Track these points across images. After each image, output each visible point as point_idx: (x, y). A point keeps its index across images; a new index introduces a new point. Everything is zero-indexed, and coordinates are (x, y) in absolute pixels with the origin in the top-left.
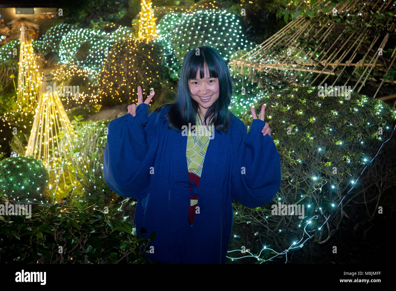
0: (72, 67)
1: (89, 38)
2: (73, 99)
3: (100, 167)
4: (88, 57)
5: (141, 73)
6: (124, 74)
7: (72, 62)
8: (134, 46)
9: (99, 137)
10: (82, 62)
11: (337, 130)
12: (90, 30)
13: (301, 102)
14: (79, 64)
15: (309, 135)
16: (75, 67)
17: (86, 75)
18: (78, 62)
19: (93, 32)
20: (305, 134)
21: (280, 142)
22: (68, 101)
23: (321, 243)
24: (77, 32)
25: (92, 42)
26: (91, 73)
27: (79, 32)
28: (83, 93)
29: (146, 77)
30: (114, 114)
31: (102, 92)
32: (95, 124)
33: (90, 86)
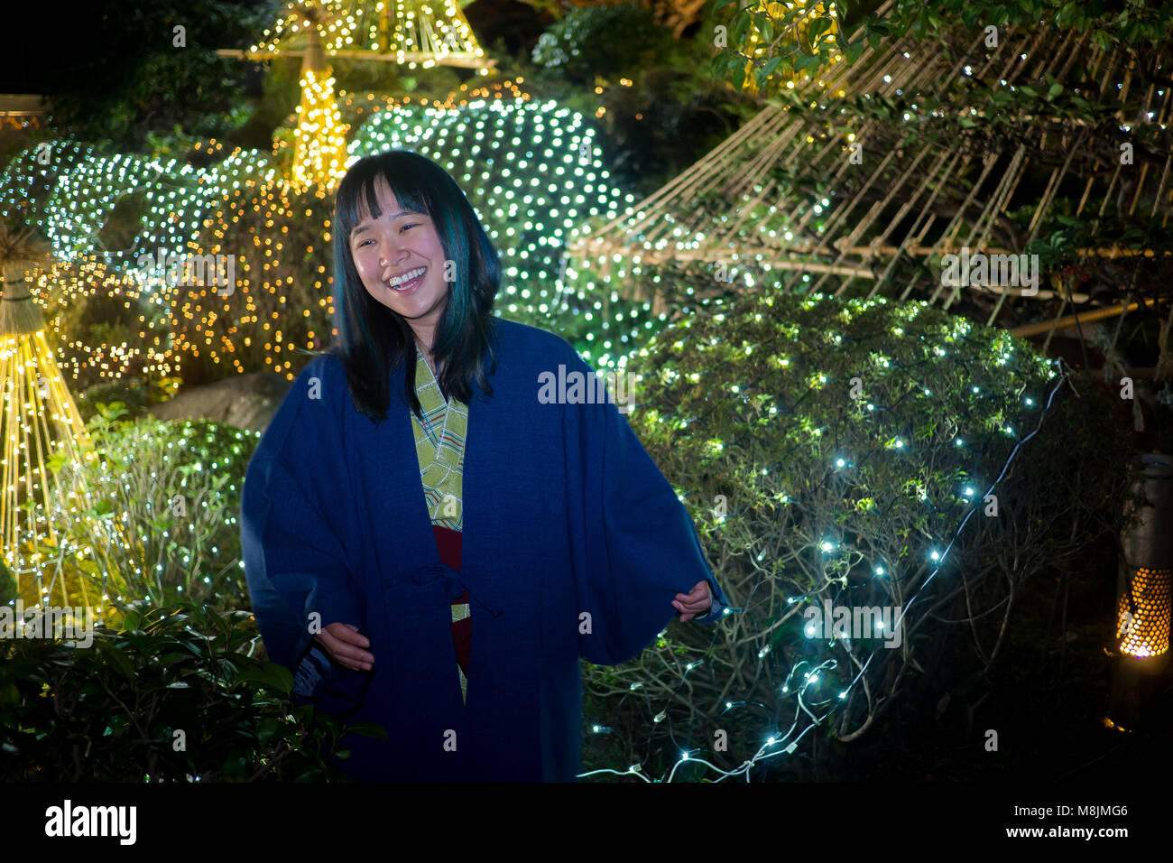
0: (91, 267)
1: (142, 182)
2: (93, 364)
3: (178, 557)
4: (137, 240)
5: (302, 284)
6: (250, 287)
7: (89, 254)
8: (280, 204)
9: (176, 465)
10: (120, 254)
11: (888, 410)
12: (146, 158)
13: (783, 334)
14: (109, 261)
15: (809, 422)
16: (97, 269)
17: (131, 294)
18: (106, 254)
19: (155, 165)
20: (799, 423)
21: (726, 447)
22: (76, 371)
23: (845, 739)
24: (105, 166)
25: (150, 195)
26: (148, 289)
27: (111, 165)
28: (124, 345)
29: (316, 293)
30: (223, 401)
31: (183, 342)
32: (162, 428)
33: (144, 327)
